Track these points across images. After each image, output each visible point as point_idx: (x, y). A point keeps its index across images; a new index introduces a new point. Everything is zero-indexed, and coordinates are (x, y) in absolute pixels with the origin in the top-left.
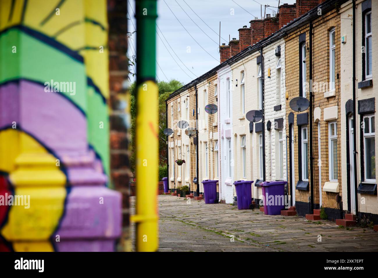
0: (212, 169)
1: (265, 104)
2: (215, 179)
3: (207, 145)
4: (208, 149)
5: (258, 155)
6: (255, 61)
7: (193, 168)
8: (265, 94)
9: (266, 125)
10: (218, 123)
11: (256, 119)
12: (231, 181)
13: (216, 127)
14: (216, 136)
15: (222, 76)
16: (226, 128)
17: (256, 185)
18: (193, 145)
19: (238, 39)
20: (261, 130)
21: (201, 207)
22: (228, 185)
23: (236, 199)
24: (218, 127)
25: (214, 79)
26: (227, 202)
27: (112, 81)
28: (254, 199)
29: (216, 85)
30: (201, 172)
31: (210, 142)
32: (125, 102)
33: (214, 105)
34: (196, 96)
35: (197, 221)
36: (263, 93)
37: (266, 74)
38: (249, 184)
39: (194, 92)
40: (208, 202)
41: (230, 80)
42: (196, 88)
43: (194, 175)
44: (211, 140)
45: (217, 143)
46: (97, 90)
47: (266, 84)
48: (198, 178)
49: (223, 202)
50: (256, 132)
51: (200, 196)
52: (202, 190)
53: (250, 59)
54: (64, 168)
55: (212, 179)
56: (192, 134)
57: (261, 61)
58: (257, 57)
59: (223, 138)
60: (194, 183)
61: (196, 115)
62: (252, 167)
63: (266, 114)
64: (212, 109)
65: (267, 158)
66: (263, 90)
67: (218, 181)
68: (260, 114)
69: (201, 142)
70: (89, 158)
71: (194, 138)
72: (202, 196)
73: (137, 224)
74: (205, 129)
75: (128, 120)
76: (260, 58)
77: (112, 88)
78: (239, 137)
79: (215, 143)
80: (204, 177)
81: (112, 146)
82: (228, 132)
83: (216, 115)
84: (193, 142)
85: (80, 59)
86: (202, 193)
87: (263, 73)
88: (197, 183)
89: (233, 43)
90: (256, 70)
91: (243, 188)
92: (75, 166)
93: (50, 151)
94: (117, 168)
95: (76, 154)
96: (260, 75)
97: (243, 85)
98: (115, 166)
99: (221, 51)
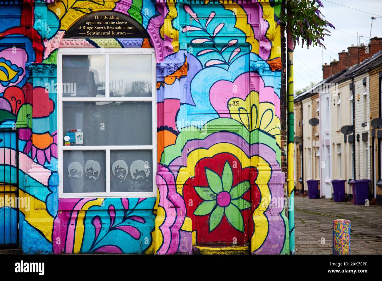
0: (314, 171)
1: (356, 121)
2: (317, 179)
3: (310, 151)
4: (311, 155)
5: (350, 160)
6: (348, 87)
7: (299, 170)
8: (356, 113)
9: (356, 136)
10: (320, 134)
11: (349, 132)
12: (329, 180)
13: (318, 136)
14: (318, 143)
15: (323, 96)
16: (326, 138)
17: (348, 183)
18: (299, 151)
19: (338, 60)
20: (352, 142)
21: (305, 201)
22: (328, 184)
23: (333, 194)
24: (320, 137)
25: (316, 97)
26: (327, 197)
27: (282, 143)
28: (347, 195)
29: (318, 102)
30: (306, 173)
31: (313, 149)
32: (286, 149)
33: (316, 119)
34: (301, 110)
35: (302, 209)
36: (354, 112)
37: (356, 98)
38: (343, 182)
39: (300, 107)
40: (311, 198)
41: (330, 100)
42: (301, 104)
43: (299, 176)
44: (314, 147)
45: (318, 150)
46: (278, 145)
47: (356, 105)
48: (303, 178)
49: (323, 197)
50: (349, 142)
51: (305, 193)
52: (306, 188)
53: (344, 85)
54: (270, 166)
55: (314, 179)
56: (298, 141)
57: (352, 88)
58: (350, 84)
59: (323, 146)
60: (299, 183)
61: (301, 126)
62: (346, 169)
63: (356, 129)
64: (314, 122)
65: (357, 162)
66: (354, 110)
67: (319, 181)
68: (351, 128)
69: (305, 148)
70: (276, 163)
71: (300, 146)
72: (307, 193)
73: (288, 181)
74: (309, 138)
75: (286, 153)
76: (352, 85)
77: (282, 145)
78: (336, 145)
79: (317, 149)
80: (308, 177)
81: (282, 160)
82: (328, 141)
83: (318, 127)
84: (298, 148)
85: (275, 138)
86: (306, 191)
87: (354, 97)
88: (302, 183)
89: (334, 64)
90: (349, 94)
91: (338, 185)
92: (273, 165)
93: (266, 161)
94: (283, 166)
95: (273, 162)
96: (352, 98)
97: (339, 105)
98: (282, 166)
99: (323, 70)
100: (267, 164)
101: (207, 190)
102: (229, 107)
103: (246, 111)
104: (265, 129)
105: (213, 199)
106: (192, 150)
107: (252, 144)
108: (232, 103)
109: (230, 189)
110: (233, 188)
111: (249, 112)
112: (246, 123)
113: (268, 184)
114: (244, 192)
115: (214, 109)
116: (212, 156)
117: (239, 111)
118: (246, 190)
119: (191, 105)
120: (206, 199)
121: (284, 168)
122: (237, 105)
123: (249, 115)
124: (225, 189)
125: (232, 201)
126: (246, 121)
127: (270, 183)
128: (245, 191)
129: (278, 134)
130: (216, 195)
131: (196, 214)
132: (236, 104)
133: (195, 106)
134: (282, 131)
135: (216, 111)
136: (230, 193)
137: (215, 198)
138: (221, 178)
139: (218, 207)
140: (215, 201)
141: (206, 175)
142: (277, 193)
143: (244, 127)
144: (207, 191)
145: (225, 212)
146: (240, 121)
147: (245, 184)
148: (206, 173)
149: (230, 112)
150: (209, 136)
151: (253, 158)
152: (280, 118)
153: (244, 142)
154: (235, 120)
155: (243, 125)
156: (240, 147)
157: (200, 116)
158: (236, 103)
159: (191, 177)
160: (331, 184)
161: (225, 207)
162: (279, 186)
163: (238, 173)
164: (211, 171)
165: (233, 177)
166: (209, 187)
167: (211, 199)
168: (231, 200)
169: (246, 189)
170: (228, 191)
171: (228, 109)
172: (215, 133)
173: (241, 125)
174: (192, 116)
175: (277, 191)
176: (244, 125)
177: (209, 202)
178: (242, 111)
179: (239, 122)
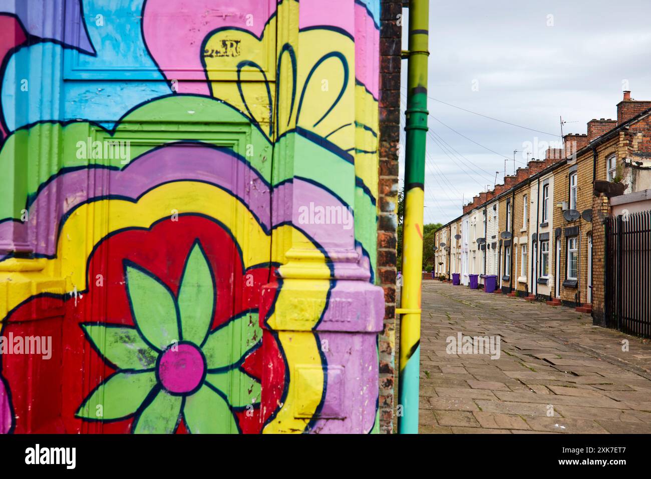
0: (457, 268)
1: (487, 235)
2: (459, 273)
3: (455, 255)
4: (455, 258)
6: (482, 212)
7: (448, 267)
8: (487, 230)
9: (487, 245)
10: (461, 244)
11: (482, 242)
12: (467, 274)
13: (460, 246)
14: (460, 251)
15: (464, 220)
16: (465, 247)
17: (480, 277)
18: (448, 255)
19: (472, 202)
20: (484, 248)
21: (451, 287)
22: (465, 276)
23: (469, 283)
25: (460, 222)
26: (464, 285)
27: (381, 184)
28: (480, 284)
29: (461, 225)
30: (452, 269)
33: (459, 235)
34: (450, 231)
35: (449, 294)
37: (488, 219)
38: (476, 276)
39: (449, 229)
40: (454, 284)
41: (468, 222)
42: (450, 227)
43: (447, 270)
44: (457, 253)
45: (460, 254)
46: (367, 191)
47: (487, 224)
48: (449, 272)
49: (462, 285)
50: (481, 249)
51: (451, 281)
52: (451, 278)
53: (479, 211)
54: (330, 262)
55: (457, 273)
56: (448, 249)
57: (485, 212)
58: (484, 210)
59: (463, 252)
60: (447, 274)
61: (450, 240)
63: (487, 240)
64: (458, 237)
66: (486, 228)
68: (484, 240)
69: (452, 254)
70: (356, 254)
71: (448, 252)
73: (402, 315)
74: (454, 247)
75: (395, 221)
77: (381, 191)
78: (472, 252)
80: (453, 271)
81: (379, 244)
82: (466, 249)
83: (460, 240)
85: (351, 160)
87: (486, 219)
88: (449, 275)
89: (470, 204)
90: (483, 217)
91: (473, 278)
92: (340, 261)
93: (318, 246)
94: (384, 264)
95: (342, 249)
96: (485, 220)
97: (475, 225)
98: (381, 263)
99: (463, 209)
100: (318, 254)
101: (128, 337)
102: (207, 60)
103: (262, 71)
104: (315, 125)
105: (145, 368)
106: (78, 200)
107: (277, 186)
108: (219, 47)
109: (203, 335)
110: (212, 333)
111: (271, 76)
112: (261, 113)
113: (315, 332)
114: (248, 348)
115: (156, 64)
116: (147, 226)
117: (239, 71)
118: (255, 342)
119: (81, 51)
120: (124, 366)
121: (386, 272)
122: (235, 54)
123: (272, 87)
124: (187, 337)
125: (209, 378)
126: (260, 107)
127: (322, 327)
128: (252, 344)
129: (366, 152)
130: (156, 354)
131: (86, 416)
132: (230, 51)
133: (94, 54)
134: (384, 143)
135: (161, 71)
136: (205, 350)
137: (153, 365)
138: (175, 298)
139: (162, 394)
140: (152, 375)
141: (126, 287)
142: (349, 365)
143: (253, 127)
144: (129, 339)
145: (186, 411)
146: (242, 108)
147: (251, 322)
148: (126, 280)
149: (207, 76)
150: (143, 158)
151: (277, 234)
152: (377, 97)
153: (254, 180)
154: (225, 103)
155: (250, 119)
156: (241, 196)
157: (108, 88)
158: (232, 45)
159: (73, 294)
160: (468, 277)
161: (185, 395)
162: (357, 340)
163: (229, 285)
164: (142, 274)
165: (215, 294)
166: (134, 326)
167: (138, 366)
168: (206, 371)
169: (254, 338)
170: (199, 343)
171: (204, 64)
172: (159, 147)
173: (245, 120)
174: (83, 88)
175: (348, 361)
176: (253, 121)
177: (131, 377)
178: (247, 73)
179: (238, 110)
